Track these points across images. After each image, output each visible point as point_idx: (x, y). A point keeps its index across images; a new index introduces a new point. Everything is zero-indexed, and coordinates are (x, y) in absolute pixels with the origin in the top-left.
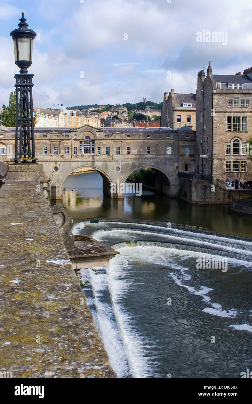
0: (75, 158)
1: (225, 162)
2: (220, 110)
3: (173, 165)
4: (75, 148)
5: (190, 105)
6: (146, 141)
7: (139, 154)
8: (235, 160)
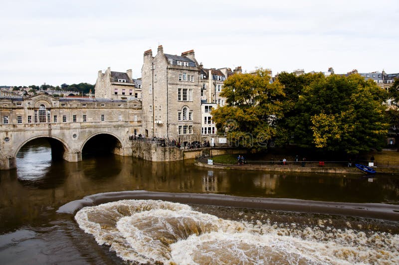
1: (178, 127)
2: (173, 82)
3: (124, 131)
4: (30, 117)
5: (124, 81)
6: (101, 109)
7: (94, 121)
8: (185, 125)
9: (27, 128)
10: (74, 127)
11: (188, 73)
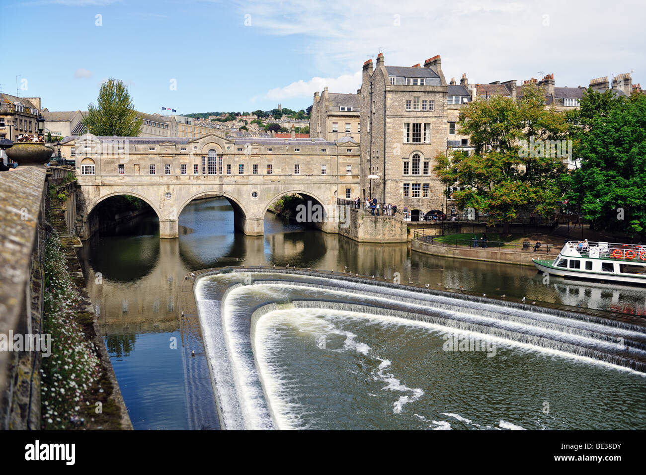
0: (195, 180)
1: (402, 185)
2: (395, 114)
3: (330, 190)
4: (196, 166)
5: (349, 109)
6: (294, 156)
7: (284, 174)
8: (415, 182)
9: (193, 181)
10: (253, 182)
11: (423, 97)
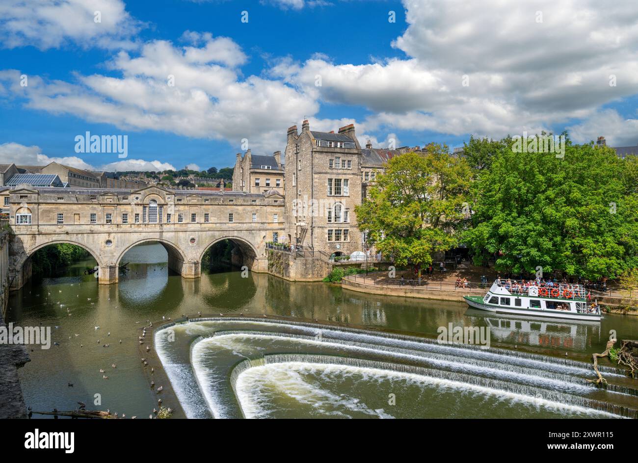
0: (137, 228)
1: (326, 231)
2: (321, 171)
3: (259, 236)
4: (137, 215)
5: (268, 168)
6: (228, 207)
7: (219, 222)
8: (337, 229)
9: (134, 228)
10: (192, 229)
11: (343, 157)
